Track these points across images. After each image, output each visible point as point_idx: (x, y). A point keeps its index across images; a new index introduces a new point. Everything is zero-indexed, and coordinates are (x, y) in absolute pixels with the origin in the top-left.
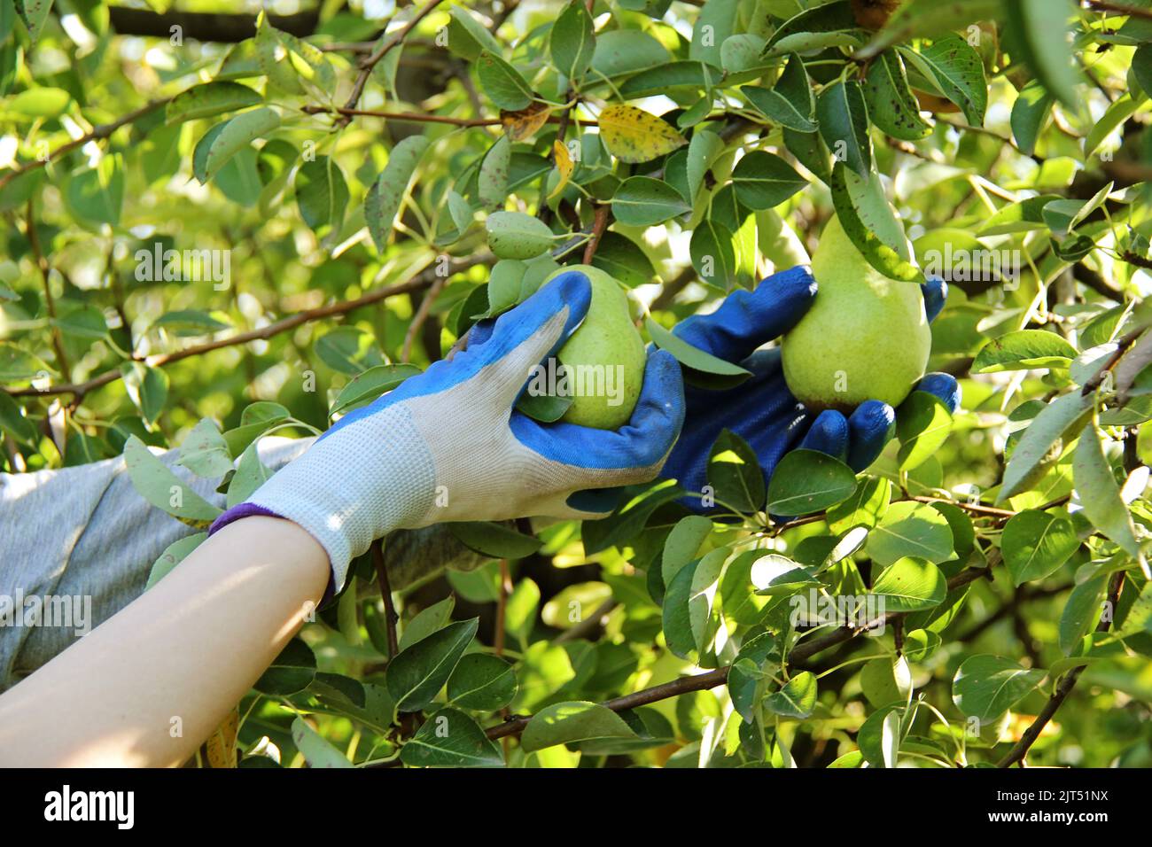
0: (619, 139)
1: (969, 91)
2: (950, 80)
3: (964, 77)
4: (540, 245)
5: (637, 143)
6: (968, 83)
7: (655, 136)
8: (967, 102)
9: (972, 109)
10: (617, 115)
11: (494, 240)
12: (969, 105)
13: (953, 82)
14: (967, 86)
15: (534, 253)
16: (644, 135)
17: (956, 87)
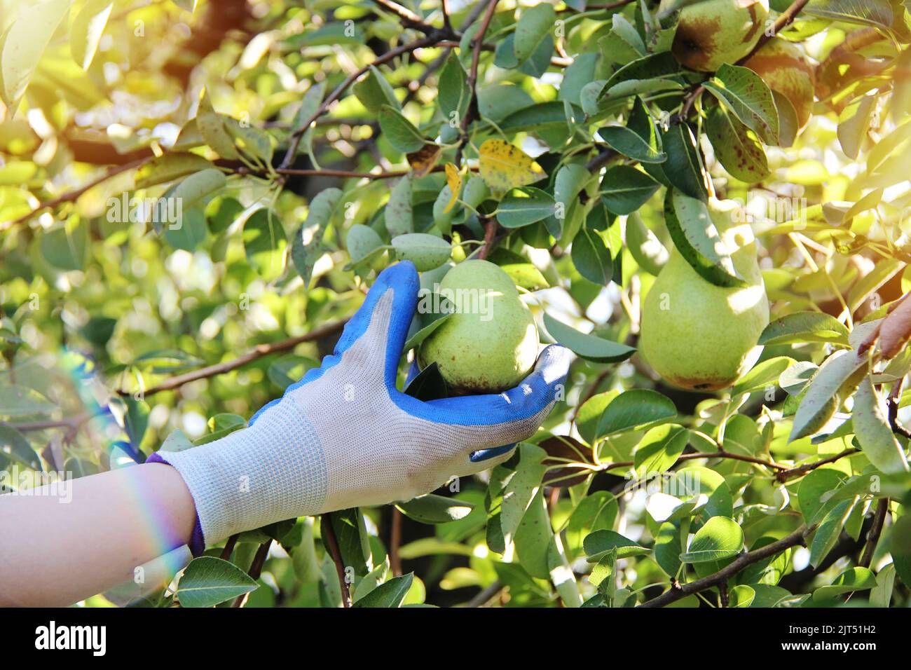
0: (495, 173)
1: (766, 117)
2: (750, 109)
3: (761, 106)
4: (441, 255)
5: (508, 176)
6: (764, 111)
7: (523, 170)
8: (765, 126)
9: (768, 132)
10: (493, 151)
11: (401, 254)
12: (766, 129)
13: (753, 111)
14: (764, 113)
15: (438, 262)
16: (514, 170)
17: (755, 115)
